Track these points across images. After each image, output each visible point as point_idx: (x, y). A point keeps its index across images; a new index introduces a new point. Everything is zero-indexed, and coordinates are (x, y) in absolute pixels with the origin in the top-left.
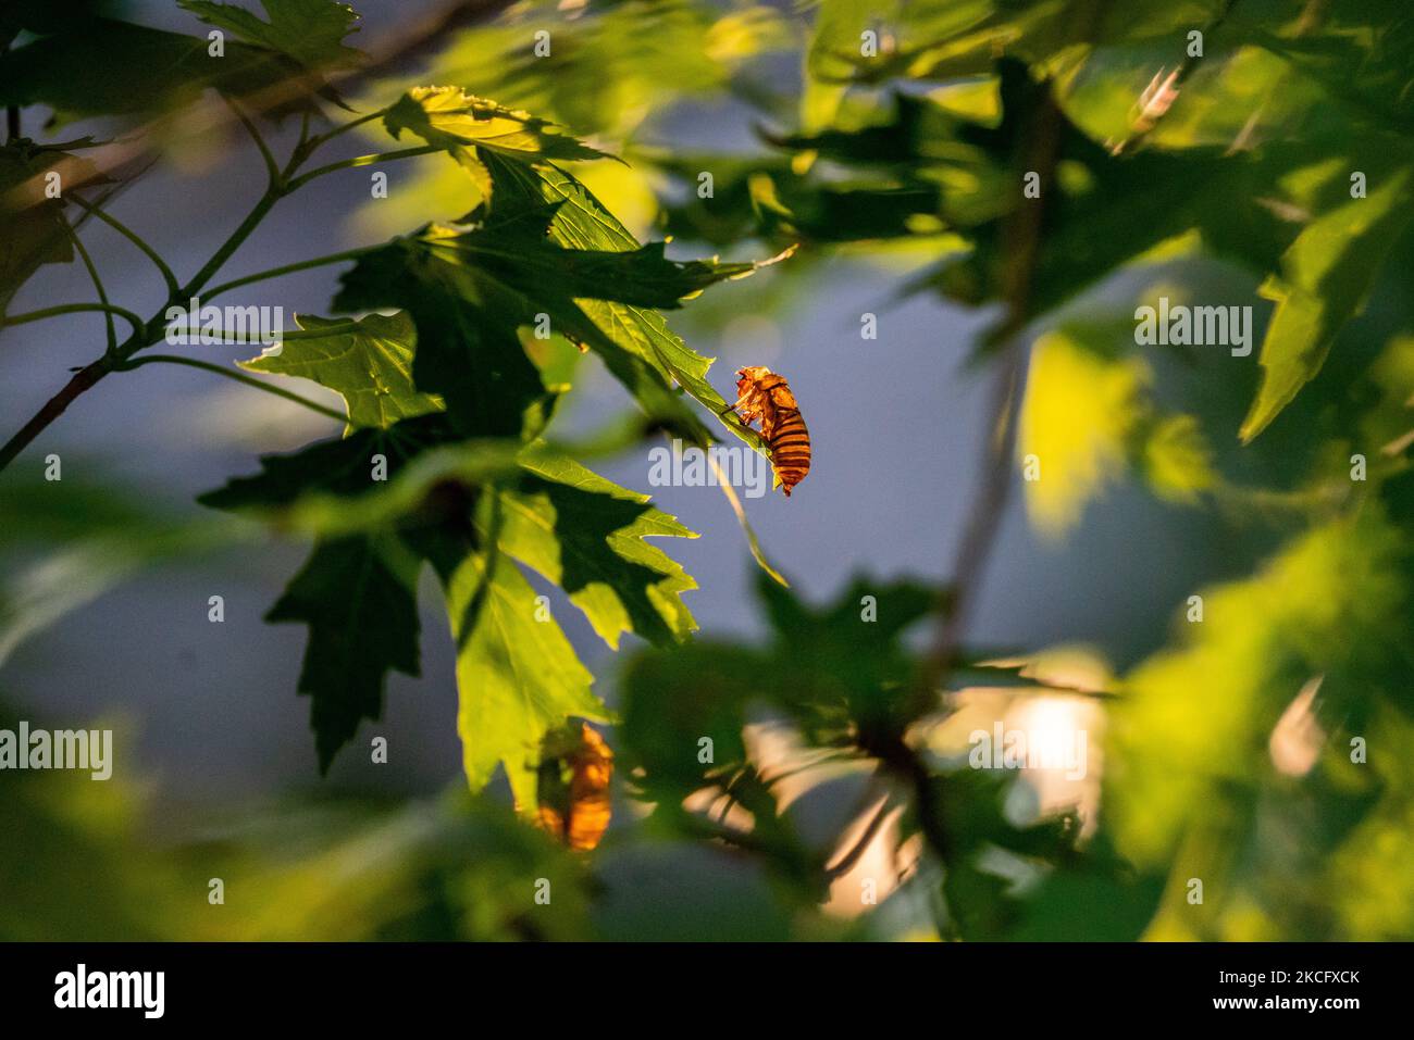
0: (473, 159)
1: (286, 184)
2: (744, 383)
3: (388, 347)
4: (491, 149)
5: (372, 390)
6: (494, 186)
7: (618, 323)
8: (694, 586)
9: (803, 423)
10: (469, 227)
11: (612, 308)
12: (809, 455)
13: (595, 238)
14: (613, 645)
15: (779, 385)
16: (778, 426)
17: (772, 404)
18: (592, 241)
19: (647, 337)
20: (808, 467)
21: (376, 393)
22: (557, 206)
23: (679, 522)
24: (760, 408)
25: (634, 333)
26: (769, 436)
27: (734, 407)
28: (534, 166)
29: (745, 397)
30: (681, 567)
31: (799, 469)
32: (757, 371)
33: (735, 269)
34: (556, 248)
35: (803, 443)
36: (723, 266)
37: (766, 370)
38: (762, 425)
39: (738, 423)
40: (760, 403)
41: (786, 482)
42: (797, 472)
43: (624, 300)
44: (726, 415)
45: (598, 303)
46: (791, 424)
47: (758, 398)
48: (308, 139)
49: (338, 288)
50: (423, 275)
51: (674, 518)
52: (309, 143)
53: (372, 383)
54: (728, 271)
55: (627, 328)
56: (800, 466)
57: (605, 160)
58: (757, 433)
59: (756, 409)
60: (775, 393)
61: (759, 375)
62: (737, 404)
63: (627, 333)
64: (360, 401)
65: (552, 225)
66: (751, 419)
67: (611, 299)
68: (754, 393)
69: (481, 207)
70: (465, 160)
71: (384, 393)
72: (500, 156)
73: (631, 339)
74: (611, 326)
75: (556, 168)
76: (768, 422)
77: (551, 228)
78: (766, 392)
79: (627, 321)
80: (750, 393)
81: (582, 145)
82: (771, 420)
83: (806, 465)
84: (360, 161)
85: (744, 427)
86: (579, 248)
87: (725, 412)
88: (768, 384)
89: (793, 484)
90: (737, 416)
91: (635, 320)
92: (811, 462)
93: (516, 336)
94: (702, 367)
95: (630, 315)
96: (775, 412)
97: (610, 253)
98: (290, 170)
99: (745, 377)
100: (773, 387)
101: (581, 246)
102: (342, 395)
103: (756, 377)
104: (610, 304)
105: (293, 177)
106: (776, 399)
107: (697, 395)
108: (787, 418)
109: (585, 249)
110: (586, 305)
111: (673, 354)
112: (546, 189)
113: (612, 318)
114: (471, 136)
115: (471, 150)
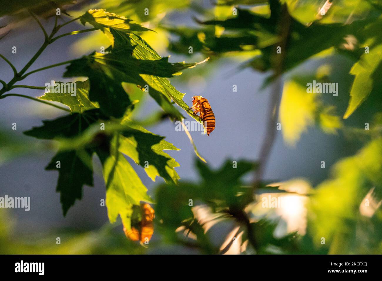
0: (108, 32)
1: (50, 41)
2: (194, 101)
3: (83, 91)
4: (114, 28)
5: (79, 105)
6: (114, 40)
7: (154, 82)
8: (179, 166)
9: (213, 113)
10: (107, 53)
11: (152, 78)
12: (215, 123)
13: (147, 56)
14: (154, 180)
15: (205, 101)
16: (205, 114)
17: (203, 107)
18: (146, 57)
19: (164, 87)
20: (215, 127)
21: (80, 106)
22: (135, 46)
23: (173, 145)
24: (199, 108)
25: (159, 85)
26: (202, 117)
27: (191, 108)
28: (128, 34)
29: (195, 105)
30: (175, 160)
31: (212, 127)
32: (198, 97)
33: (190, 65)
34: (135, 59)
35: (212, 119)
36: (186, 64)
37: (201, 97)
38: (200, 114)
39: (192, 113)
40: (199, 107)
41: (208, 132)
42: (211, 128)
43: (155, 75)
44: (189, 111)
45: (148, 76)
46: (209, 113)
47: (199, 106)
48: (57, 26)
49: (66, 70)
50: (92, 67)
51: (172, 144)
52: (57, 27)
53: (78, 103)
54: (187, 66)
55: (157, 84)
56: (212, 126)
57: (149, 31)
58: (199, 116)
59: (198, 109)
60: (204, 104)
61: (199, 98)
62: (192, 107)
63: (157, 85)
64: (75, 108)
65: (133, 52)
66: (197, 112)
67: (152, 75)
68: (198, 104)
69: (111, 46)
70: (105, 32)
71: (82, 106)
72: (116, 30)
73: (158, 87)
74: (152, 83)
75: (134, 34)
76: (202, 113)
77: (133, 53)
78: (201, 104)
79: (157, 81)
80: (196, 104)
81: (142, 26)
82: (203, 112)
83: (214, 126)
84: (73, 33)
85: (195, 115)
86: (142, 59)
87: (189, 110)
88: (202, 101)
89: (210, 132)
90: (193, 111)
91: (160, 81)
92: (216, 126)
93: (121, 85)
94: (182, 96)
95: (158, 79)
96: (204, 110)
97: (152, 61)
98: (52, 36)
99: (195, 99)
100: (204, 102)
101: (142, 58)
102: (69, 107)
103: (198, 99)
104: (152, 76)
105: (53, 38)
106: (204, 106)
107: (179, 104)
108: (207, 112)
109: (144, 60)
110: (144, 76)
111: (172, 92)
112: (132, 41)
113: (152, 81)
114: (107, 24)
115: (108, 29)
